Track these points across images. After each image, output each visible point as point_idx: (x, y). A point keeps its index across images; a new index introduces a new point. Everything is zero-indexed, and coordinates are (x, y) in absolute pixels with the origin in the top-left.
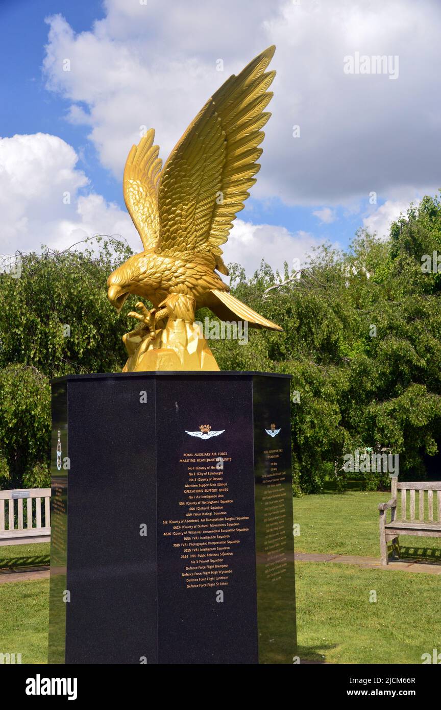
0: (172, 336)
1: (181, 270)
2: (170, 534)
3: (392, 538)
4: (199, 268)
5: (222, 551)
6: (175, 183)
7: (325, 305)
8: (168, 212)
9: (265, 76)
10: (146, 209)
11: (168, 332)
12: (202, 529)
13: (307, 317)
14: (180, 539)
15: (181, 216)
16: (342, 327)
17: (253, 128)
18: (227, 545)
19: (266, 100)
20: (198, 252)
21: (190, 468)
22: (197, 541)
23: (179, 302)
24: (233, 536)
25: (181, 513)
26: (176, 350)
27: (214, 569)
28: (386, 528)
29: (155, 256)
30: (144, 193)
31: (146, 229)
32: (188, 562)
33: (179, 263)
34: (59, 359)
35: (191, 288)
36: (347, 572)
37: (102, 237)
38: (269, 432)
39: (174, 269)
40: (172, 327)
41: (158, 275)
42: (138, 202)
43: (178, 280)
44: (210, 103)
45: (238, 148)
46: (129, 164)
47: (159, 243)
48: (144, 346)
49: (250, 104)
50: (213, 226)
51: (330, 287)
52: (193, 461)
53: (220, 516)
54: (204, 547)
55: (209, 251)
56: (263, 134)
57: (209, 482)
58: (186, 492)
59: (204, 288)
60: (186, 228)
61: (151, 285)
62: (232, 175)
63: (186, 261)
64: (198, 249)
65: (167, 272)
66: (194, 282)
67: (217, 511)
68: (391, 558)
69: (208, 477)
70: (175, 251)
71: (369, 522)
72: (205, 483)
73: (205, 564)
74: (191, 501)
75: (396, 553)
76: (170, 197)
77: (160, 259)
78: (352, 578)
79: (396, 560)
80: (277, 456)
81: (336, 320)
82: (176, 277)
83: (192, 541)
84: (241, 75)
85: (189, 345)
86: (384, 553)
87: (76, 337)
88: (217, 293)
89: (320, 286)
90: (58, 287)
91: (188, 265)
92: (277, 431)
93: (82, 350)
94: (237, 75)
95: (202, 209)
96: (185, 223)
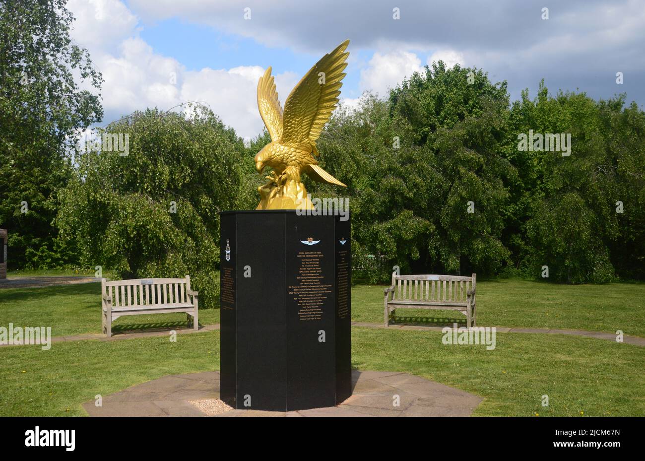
0: (289, 190)
1: (294, 153)
2: (292, 293)
3: (391, 310)
4: (303, 152)
5: (318, 302)
6: (293, 107)
7: (345, 152)
8: (288, 122)
9: (343, 55)
10: (272, 117)
11: (287, 187)
12: (308, 291)
13: (331, 160)
14: (297, 296)
15: (294, 124)
16: (356, 168)
17: (337, 80)
18: (320, 299)
19: (344, 66)
20: (303, 143)
21: (303, 260)
22: (305, 297)
23: (292, 171)
24: (324, 295)
25: (298, 283)
26: (291, 197)
27: (314, 311)
28: (388, 304)
29: (280, 145)
30: (270, 107)
31: (272, 128)
32: (301, 307)
33: (292, 150)
34: (163, 189)
35: (299, 164)
36: (364, 330)
37: (193, 103)
38: (341, 242)
39: (290, 153)
40: (289, 184)
41: (282, 156)
42: (267, 113)
43: (292, 159)
44: (315, 67)
45: (327, 89)
46: (259, 89)
47: (283, 137)
48: (272, 194)
49: (335, 68)
50: (312, 130)
51: (348, 138)
52: (304, 256)
53: (317, 285)
54: (309, 300)
55: (309, 143)
56: (342, 84)
57: (312, 267)
58: (301, 272)
59: (306, 163)
60: (298, 130)
61: (278, 161)
62: (323, 103)
63: (297, 148)
64: (302, 142)
65: (286, 155)
66: (301, 160)
67: (316, 282)
68: (390, 323)
69: (312, 264)
70: (291, 143)
71: (374, 304)
72: (309, 267)
73: (310, 309)
74: (303, 276)
75: (394, 319)
76: (290, 114)
77: (283, 147)
78: (367, 333)
79: (393, 324)
80: (345, 255)
81: (352, 163)
82: (291, 157)
83: (303, 297)
84: (331, 54)
85: (298, 194)
86: (386, 319)
87: (177, 175)
88: (312, 166)
89: (341, 138)
90: (165, 140)
91: (298, 151)
92: (345, 242)
93: (181, 184)
94: (329, 54)
95: (306, 121)
96: (297, 128)
